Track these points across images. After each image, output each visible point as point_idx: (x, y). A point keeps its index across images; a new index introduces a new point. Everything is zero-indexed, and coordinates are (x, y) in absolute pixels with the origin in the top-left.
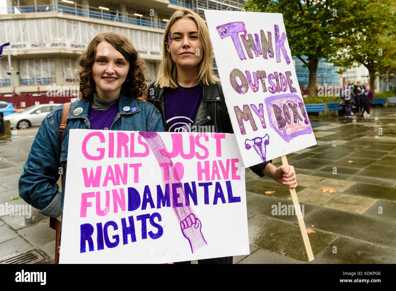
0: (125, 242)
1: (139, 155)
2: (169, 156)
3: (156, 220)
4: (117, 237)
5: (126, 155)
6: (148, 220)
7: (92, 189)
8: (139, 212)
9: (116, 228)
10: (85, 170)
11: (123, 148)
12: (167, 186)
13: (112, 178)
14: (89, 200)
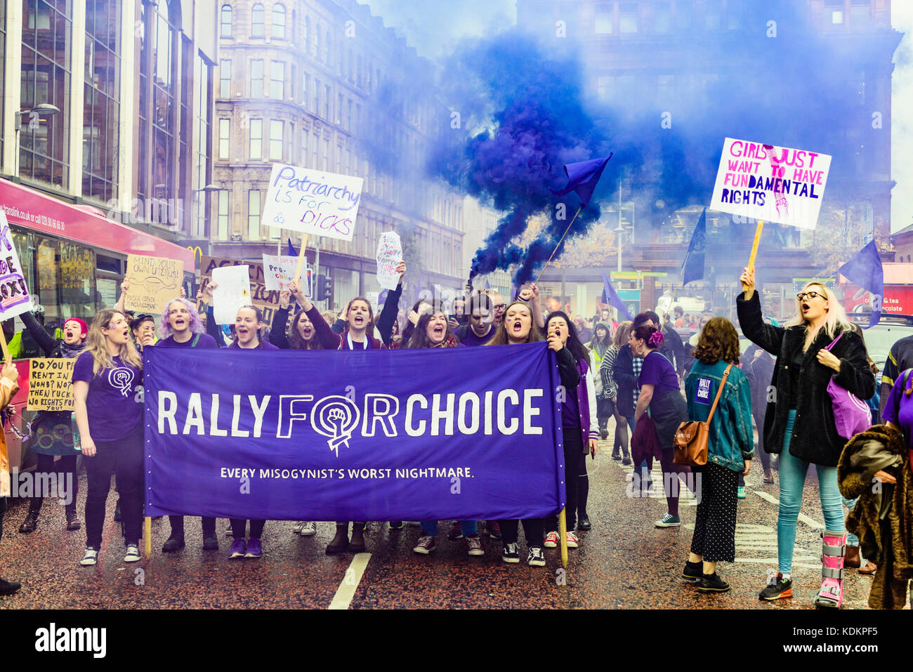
0: (744, 203)
1: (760, 158)
2: (778, 161)
3: (762, 196)
4: (739, 199)
5: (753, 156)
6: (758, 195)
7: (731, 172)
8: (754, 189)
9: (740, 194)
10: (730, 161)
11: (752, 153)
12: (773, 179)
13: (743, 168)
14: (729, 177)
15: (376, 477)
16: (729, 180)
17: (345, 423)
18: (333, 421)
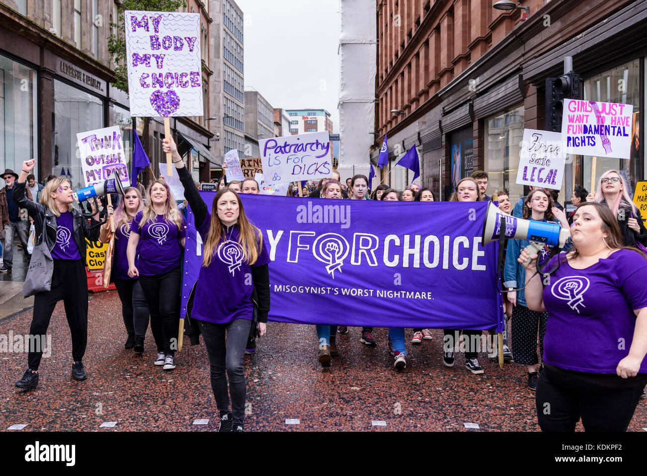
0: (582, 145)
1: (588, 111)
2: (600, 113)
3: (593, 139)
4: (579, 143)
5: (584, 111)
6: (590, 138)
7: (571, 124)
8: (587, 135)
9: (579, 140)
10: (569, 116)
11: (583, 108)
12: (598, 126)
13: (578, 120)
14: (570, 127)
15: (362, 295)
16: (570, 129)
17: (338, 254)
18: (329, 252)
